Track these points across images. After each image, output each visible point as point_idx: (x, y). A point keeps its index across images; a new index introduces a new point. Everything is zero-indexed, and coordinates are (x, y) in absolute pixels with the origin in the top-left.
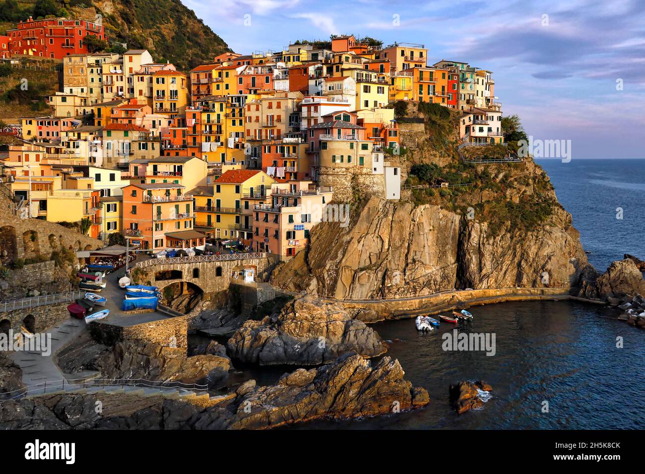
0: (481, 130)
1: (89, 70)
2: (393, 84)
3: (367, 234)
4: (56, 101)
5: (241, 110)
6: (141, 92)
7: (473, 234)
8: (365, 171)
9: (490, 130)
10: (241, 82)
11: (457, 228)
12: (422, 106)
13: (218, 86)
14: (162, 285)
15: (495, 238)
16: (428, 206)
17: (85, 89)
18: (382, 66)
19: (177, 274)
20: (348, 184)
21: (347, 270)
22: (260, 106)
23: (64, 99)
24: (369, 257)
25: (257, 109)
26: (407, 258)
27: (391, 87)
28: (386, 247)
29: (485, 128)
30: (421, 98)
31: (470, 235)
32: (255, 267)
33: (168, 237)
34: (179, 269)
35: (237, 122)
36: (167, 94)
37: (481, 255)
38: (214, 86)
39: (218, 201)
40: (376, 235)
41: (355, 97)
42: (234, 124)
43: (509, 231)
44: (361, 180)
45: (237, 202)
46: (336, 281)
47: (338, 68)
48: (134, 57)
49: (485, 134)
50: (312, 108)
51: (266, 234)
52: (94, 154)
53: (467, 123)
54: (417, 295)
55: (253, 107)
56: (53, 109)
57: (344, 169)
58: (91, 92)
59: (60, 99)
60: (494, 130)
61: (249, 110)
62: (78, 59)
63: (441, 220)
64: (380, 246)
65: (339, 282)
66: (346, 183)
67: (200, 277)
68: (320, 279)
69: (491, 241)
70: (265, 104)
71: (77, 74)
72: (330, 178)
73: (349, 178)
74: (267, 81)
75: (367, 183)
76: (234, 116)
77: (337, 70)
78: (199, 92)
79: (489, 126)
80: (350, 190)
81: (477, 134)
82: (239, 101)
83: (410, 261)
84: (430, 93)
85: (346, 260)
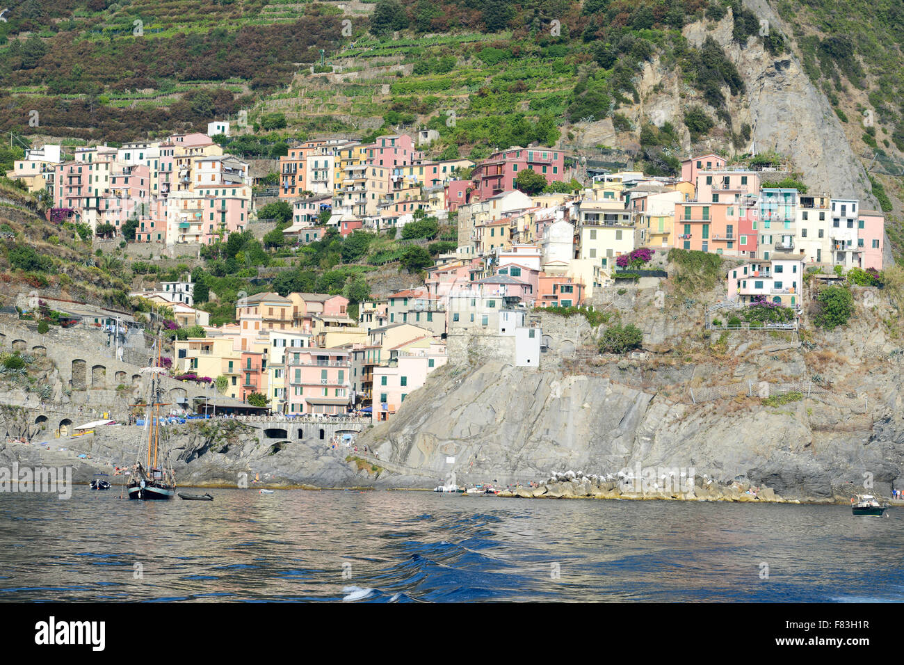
0: (759, 286)
2: (649, 225)
3: (473, 402)
8: (488, 331)
9: (777, 285)
14: (270, 442)
15: (680, 425)
18: (643, 202)
20: (465, 346)
21: (427, 437)
24: (469, 428)
27: (647, 230)
28: (499, 419)
29: (768, 283)
30: (687, 244)
32: (358, 433)
33: (308, 403)
34: (284, 428)
40: (487, 405)
44: (482, 341)
46: (410, 447)
49: (766, 291)
53: (741, 276)
57: (461, 330)
60: (787, 285)
63: (607, 396)
64: (489, 418)
65: (415, 448)
66: (462, 345)
67: (304, 438)
73: (466, 339)
75: (489, 345)
80: (465, 353)
81: (750, 291)
83: (533, 439)
84: (705, 235)
85: (429, 426)
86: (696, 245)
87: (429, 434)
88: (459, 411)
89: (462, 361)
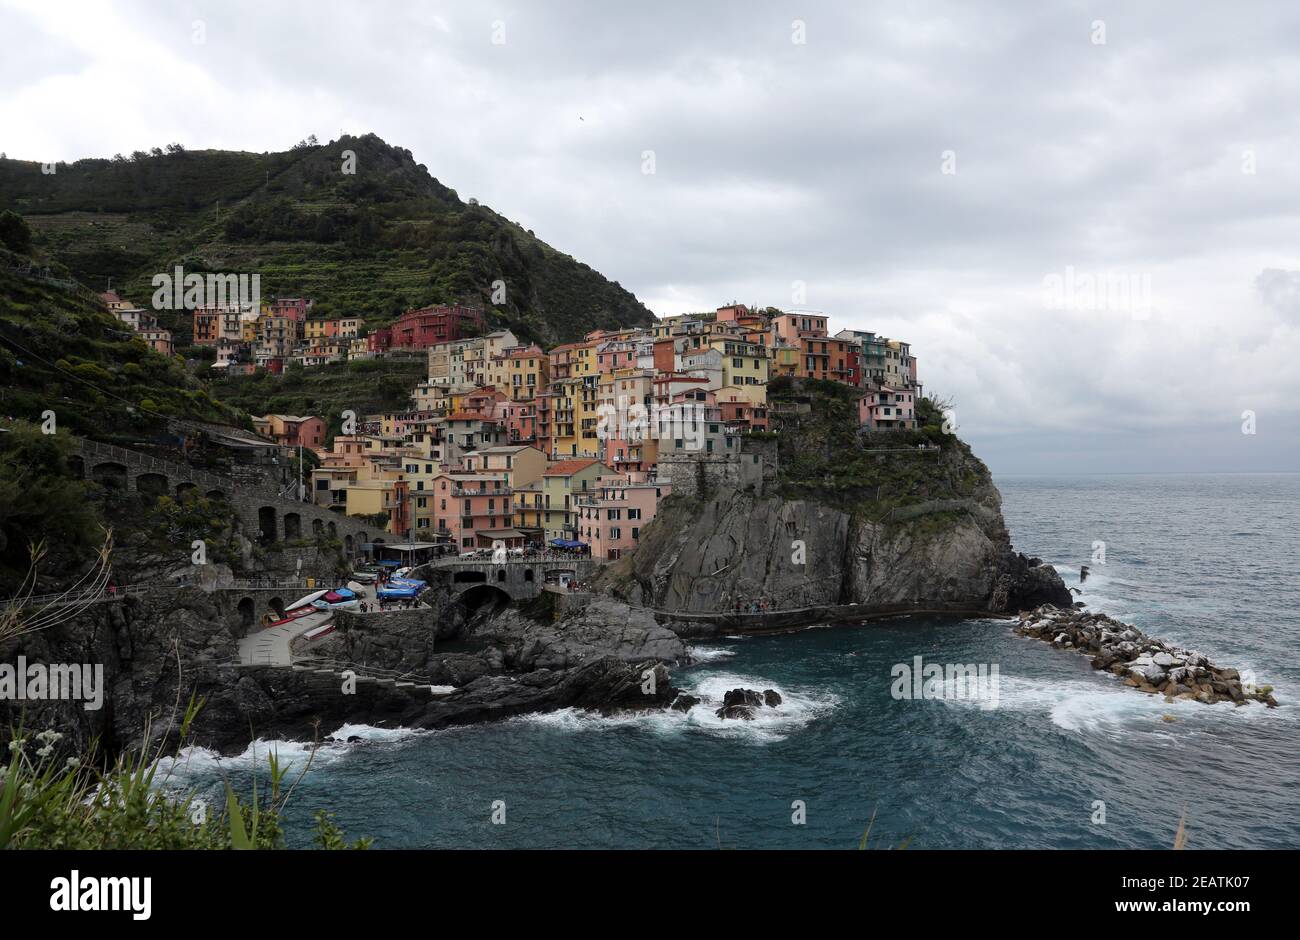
0: (887, 412)
1: (452, 358)
2: (775, 357)
3: (715, 534)
4: (418, 394)
5: (593, 392)
6: (499, 378)
7: (863, 538)
8: (714, 457)
9: (899, 412)
10: (601, 361)
11: (845, 531)
12: (811, 384)
13: (577, 367)
14: (464, 587)
15: (891, 543)
16: (801, 502)
17: (447, 379)
18: (762, 336)
19: (481, 577)
21: (682, 576)
22: (613, 388)
23: (425, 392)
24: (716, 563)
25: (611, 391)
26: (768, 563)
27: (773, 361)
28: (741, 551)
29: (893, 411)
30: (811, 374)
31: (859, 539)
32: (573, 572)
33: (479, 536)
34: (481, 571)
35: (589, 408)
36: (524, 379)
37: (870, 563)
38: (574, 367)
39: (548, 496)
40: (727, 536)
41: (721, 374)
42: (586, 409)
43: (908, 534)
44: (709, 468)
45: (567, 497)
46: (666, 588)
47: (705, 338)
48: (495, 341)
49: (893, 416)
50: (664, 385)
51: (589, 534)
52: (436, 448)
53: (869, 403)
54: (776, 607)
55: (606, 389)
56: (413, 404)
57: (686, 456)
58: (453, 382)
59: (421, 391)
60: (905, 412)
61: (602, 392)
62: (442, 347)
63: (821, 519)
64: (731, 549)
65: (671, 590)
66: (690, 472)
67: (508, 581)
68: (646, 586)
69: (886, 547)
70: (619, 384)
71: (440, 363)
72: (670, 466)
73: (693, 466)
74: (630, 359)
75: (717, 472)
76: (585, 398)
77: (705, 342)
78: (557, 374)
79: (898, 407)
80: (694, 481)
81: (883, 417)
82: (592, 382)
83: (772, 568)
84: (825, 368)
85: (682, 564)
86: (818, 375)
87: (684, 573)
88: (705, 545)
89: (690, 490)
